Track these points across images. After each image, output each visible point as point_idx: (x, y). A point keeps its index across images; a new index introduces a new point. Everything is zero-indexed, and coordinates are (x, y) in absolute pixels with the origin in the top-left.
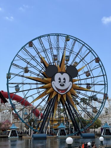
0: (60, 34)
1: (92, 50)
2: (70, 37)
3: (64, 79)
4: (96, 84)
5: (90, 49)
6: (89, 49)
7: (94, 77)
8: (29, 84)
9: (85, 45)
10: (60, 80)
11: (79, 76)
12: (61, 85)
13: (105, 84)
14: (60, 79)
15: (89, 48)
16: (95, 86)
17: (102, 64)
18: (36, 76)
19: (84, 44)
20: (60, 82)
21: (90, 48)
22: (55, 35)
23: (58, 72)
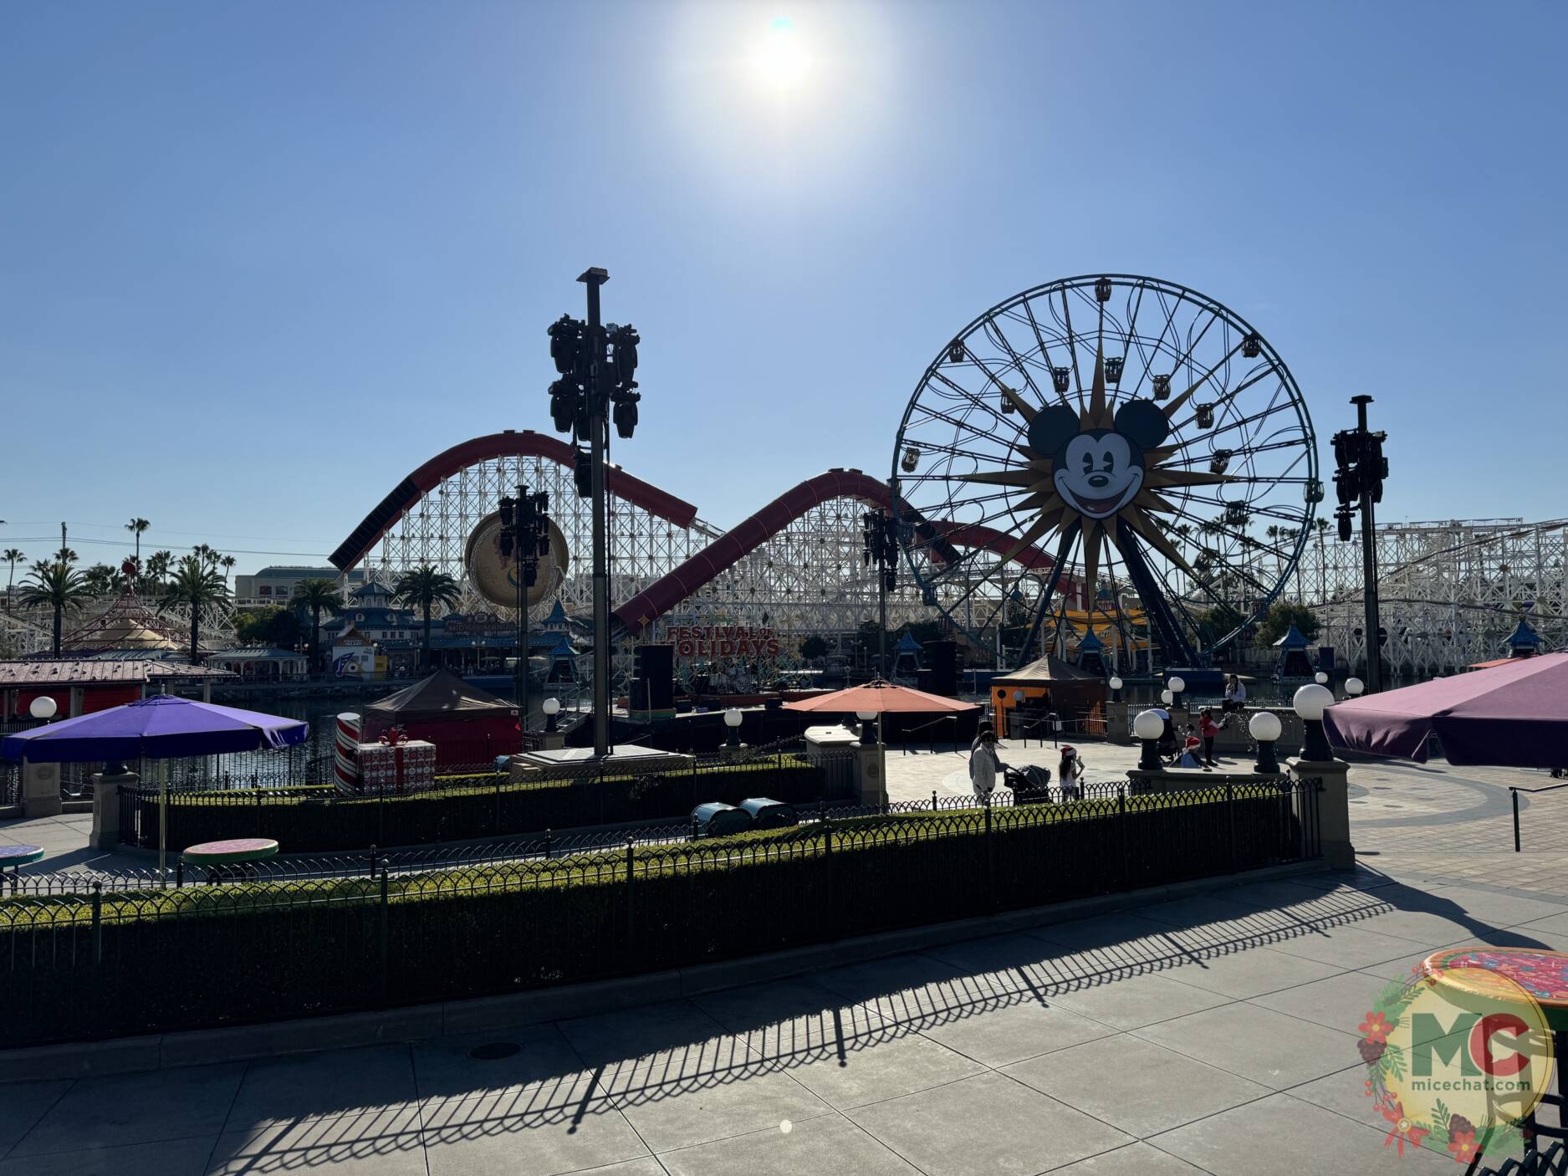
0: (1069, 280)
1: (1222, 307)
2: (1113, 279)
3: (1108, 457)
4: (1257, 449)
5: (1212, 306)
6: (1211, 310)
7: (1244, 421)
8: (975, 501)
9: (1187, 294)
10: (1087, 465)
11: (1176, 428)
12: (1092, 482)
13: (1305, 441)
14: (1088, 458)
15: (1205, 302)
16: (1256, 455)
17: (1278, 358)
18: (1000, 468)
19: (1180, 291)
20: (1088, 470)
21: (1212, 301)
22: (1055, 290)
23: (1082, 434)
